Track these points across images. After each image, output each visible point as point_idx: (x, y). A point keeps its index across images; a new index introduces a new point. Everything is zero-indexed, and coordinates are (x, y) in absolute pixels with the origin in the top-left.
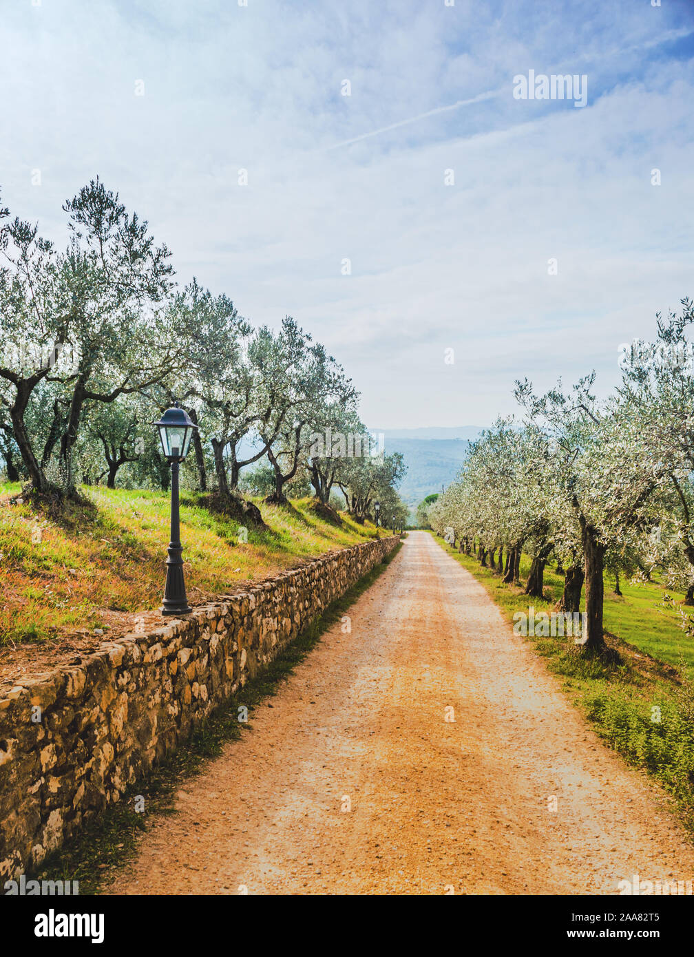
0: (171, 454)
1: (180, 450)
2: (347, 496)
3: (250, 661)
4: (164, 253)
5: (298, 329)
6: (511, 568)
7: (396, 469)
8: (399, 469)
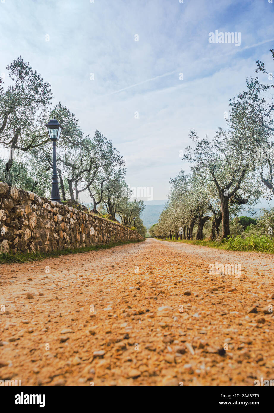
0: (52, 138)
1: (56, 137)
2: (122, 218)
3: (86, 240)
4: (48, 85)
5: (101, 135)
6: (189, 234)
7: (141, 207)
8: (142, 207)
